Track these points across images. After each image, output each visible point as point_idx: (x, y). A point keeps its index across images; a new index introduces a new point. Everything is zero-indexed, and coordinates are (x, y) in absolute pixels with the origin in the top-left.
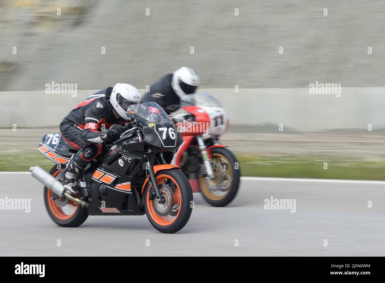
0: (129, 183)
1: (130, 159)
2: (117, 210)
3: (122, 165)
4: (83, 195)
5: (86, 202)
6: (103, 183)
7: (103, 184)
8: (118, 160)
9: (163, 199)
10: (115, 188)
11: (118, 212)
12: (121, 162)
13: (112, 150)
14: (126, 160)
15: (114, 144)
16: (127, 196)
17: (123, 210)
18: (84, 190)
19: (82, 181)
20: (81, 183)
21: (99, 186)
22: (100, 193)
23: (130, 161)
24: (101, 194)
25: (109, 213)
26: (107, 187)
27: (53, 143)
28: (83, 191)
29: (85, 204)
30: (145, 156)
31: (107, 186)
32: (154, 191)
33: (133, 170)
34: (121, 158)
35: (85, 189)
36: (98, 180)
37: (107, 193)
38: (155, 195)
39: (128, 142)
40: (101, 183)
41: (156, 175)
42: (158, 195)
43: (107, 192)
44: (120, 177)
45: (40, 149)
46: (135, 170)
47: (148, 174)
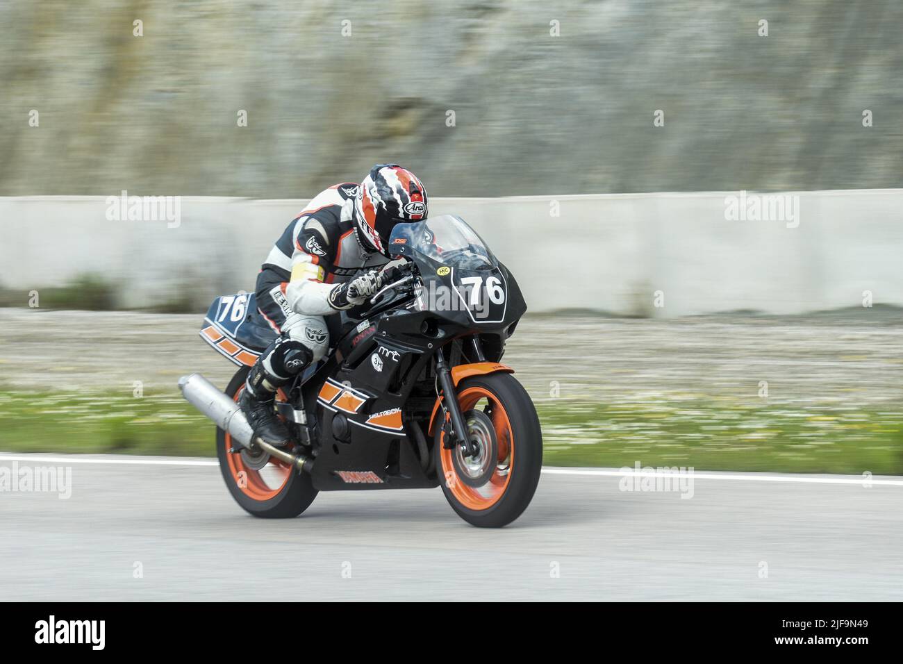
0: (397, 411)
1: (395, 353)
2: (375, 476)
3: (379, 369)
4: (299, 442)
5: (306, 460)
6: (340, 412)
7: (340, 415)
8: (371, 356)
9: (474, 447)
10: (366, 422)
11: (378, 480)
12: (376, 361)
13: (357, 334)
14: (387, 355)
15: (363, 319)
16: (395, 441)
17: (388, 476)
18: (302, 430)
19: (297, 409)
20: (296, 413)
21: (333, 420)
22: (334, 436)
23: (396, 357)
24: (337, 439)
25: (360, 483)
26: (348, 422)
27: (234, 318)
28: (299, 431)
29: (303, 464)
30: (430, 345)
31: (348, 419)
32: (454, 428)
33: (404, 379)
34: (377, 352)
35: (304, 427)
36: (330, 405)
37: (350, 436)
38: (456, 436)
39: (391, 313)
40: (336, 411)
41: (457, 390)
42: (462, 437)
43: (349, 434)
44: (376, 397)
45: (204, 333)
46: (410, 379)
47: (440, 388)
